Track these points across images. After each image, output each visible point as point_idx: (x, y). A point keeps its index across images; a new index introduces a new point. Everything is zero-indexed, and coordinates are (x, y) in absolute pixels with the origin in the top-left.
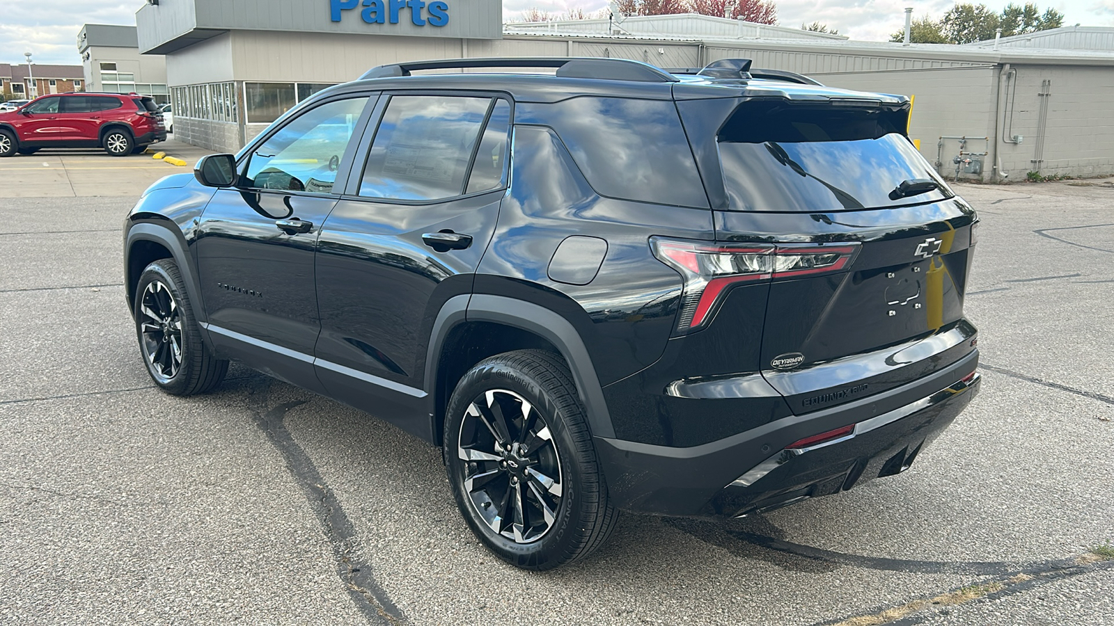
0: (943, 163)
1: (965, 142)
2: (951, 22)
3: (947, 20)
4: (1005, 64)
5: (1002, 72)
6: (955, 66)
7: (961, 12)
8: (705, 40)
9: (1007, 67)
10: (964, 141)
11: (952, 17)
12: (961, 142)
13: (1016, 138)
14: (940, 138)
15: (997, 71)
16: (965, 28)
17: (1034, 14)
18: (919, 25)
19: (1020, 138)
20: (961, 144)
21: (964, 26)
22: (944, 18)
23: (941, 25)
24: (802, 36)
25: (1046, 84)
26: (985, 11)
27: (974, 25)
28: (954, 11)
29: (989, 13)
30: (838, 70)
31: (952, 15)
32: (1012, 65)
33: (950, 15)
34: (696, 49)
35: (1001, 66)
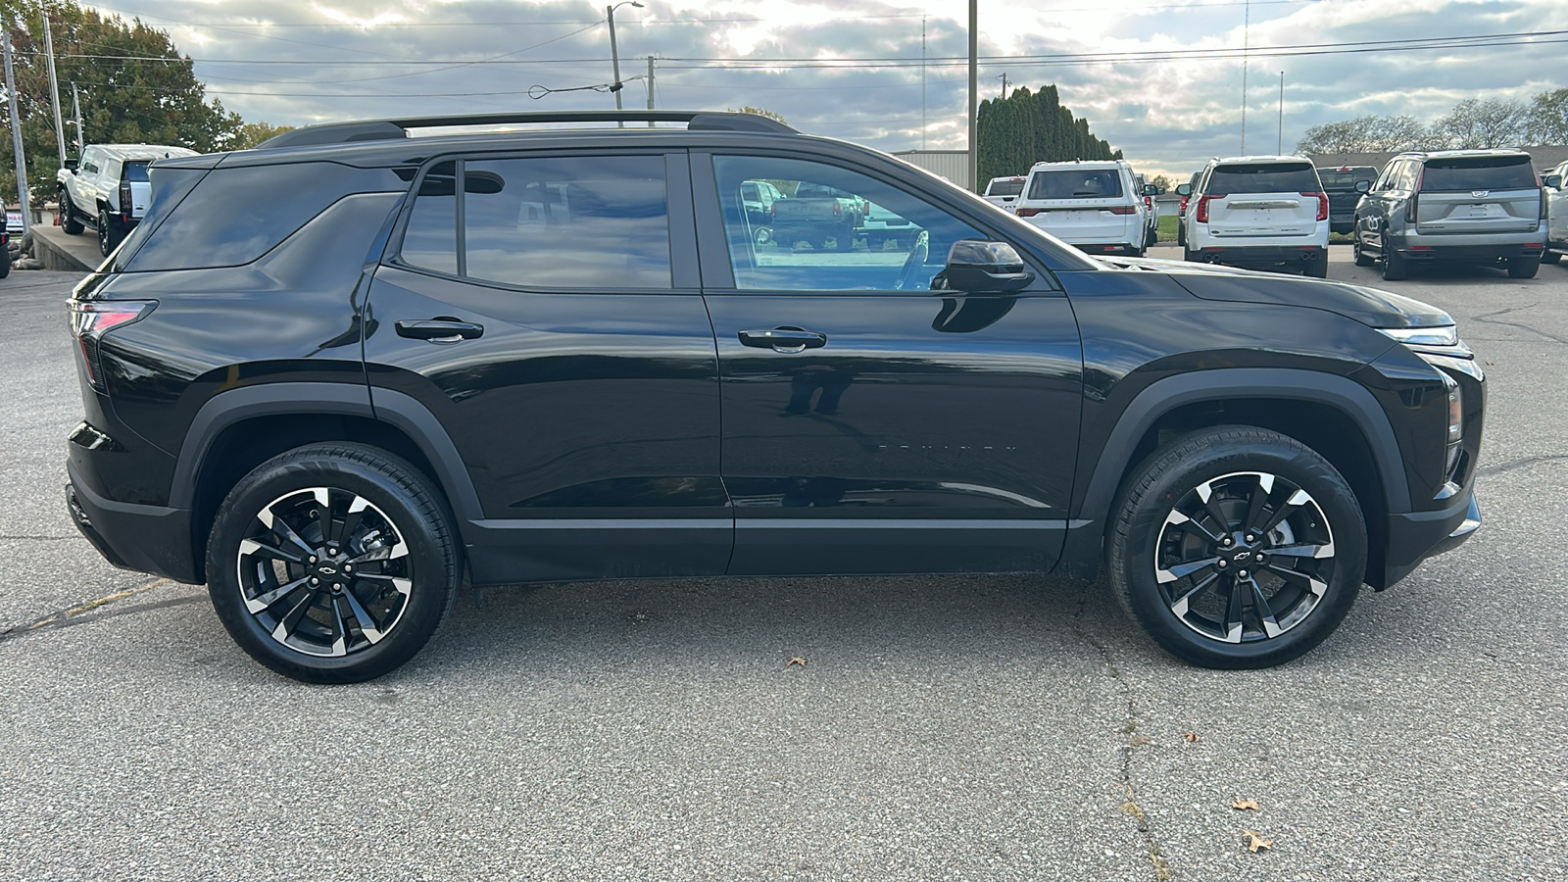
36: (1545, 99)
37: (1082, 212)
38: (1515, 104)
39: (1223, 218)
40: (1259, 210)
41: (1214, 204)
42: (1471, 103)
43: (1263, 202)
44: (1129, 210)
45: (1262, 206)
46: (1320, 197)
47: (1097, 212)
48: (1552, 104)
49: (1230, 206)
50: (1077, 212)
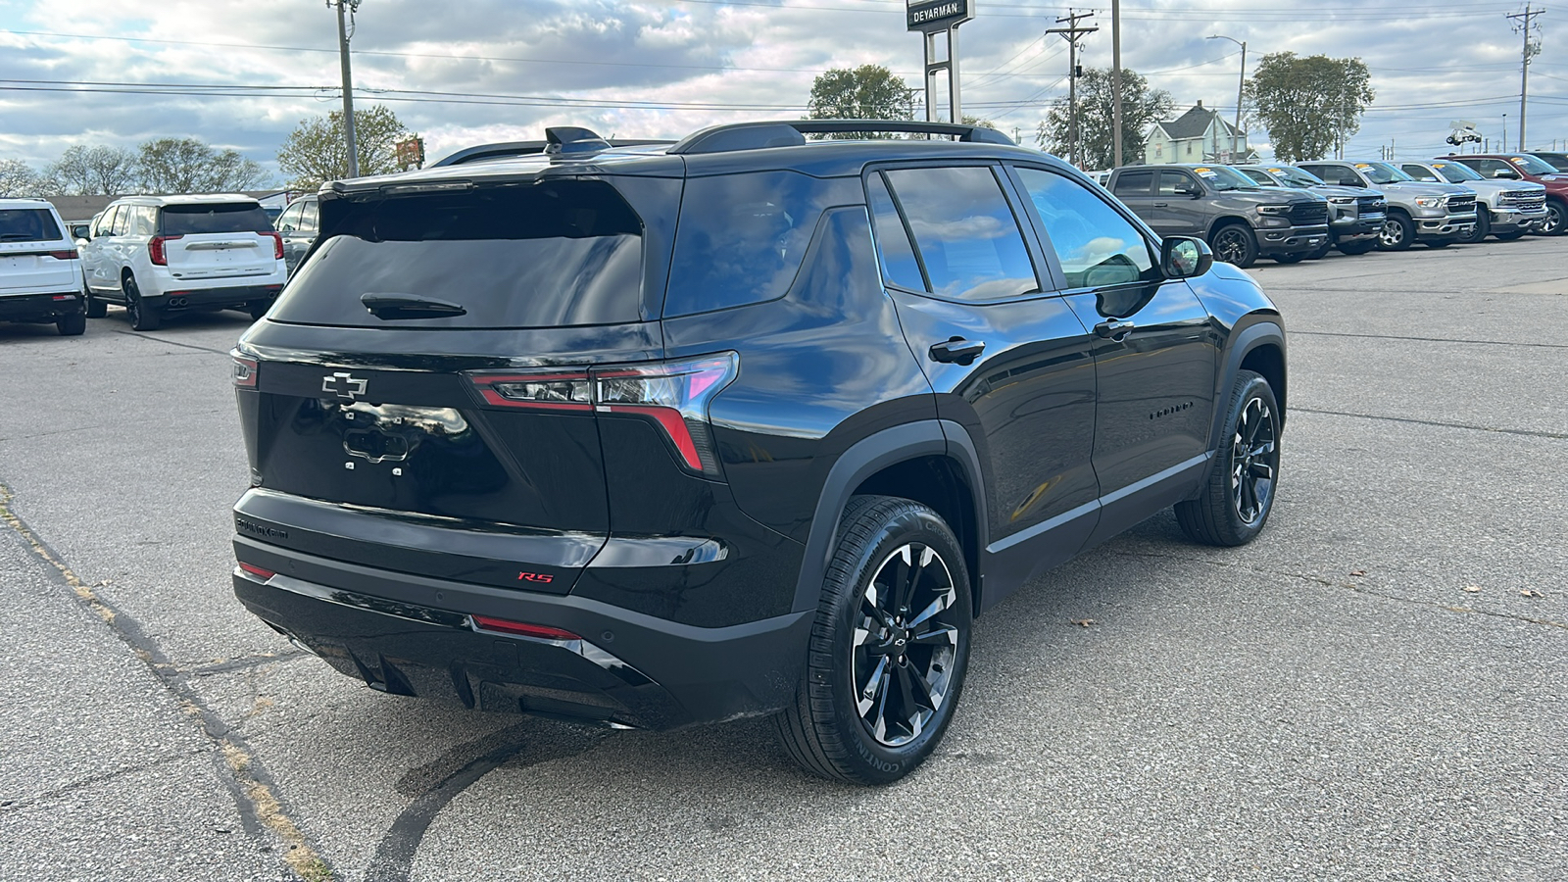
36: (151, 148)
37: (17, 258)
38: (123, 152)
39: (183, 260)
40: (219, 251)
41: (170, 245)
42: (80, 149)
43: (223, 242)
44: (71, 254)
45: (221, 246)
46: (275, 236)
47: (35, 257)
48: (158, 153)
49: (191, 248)
50: (10, 259)
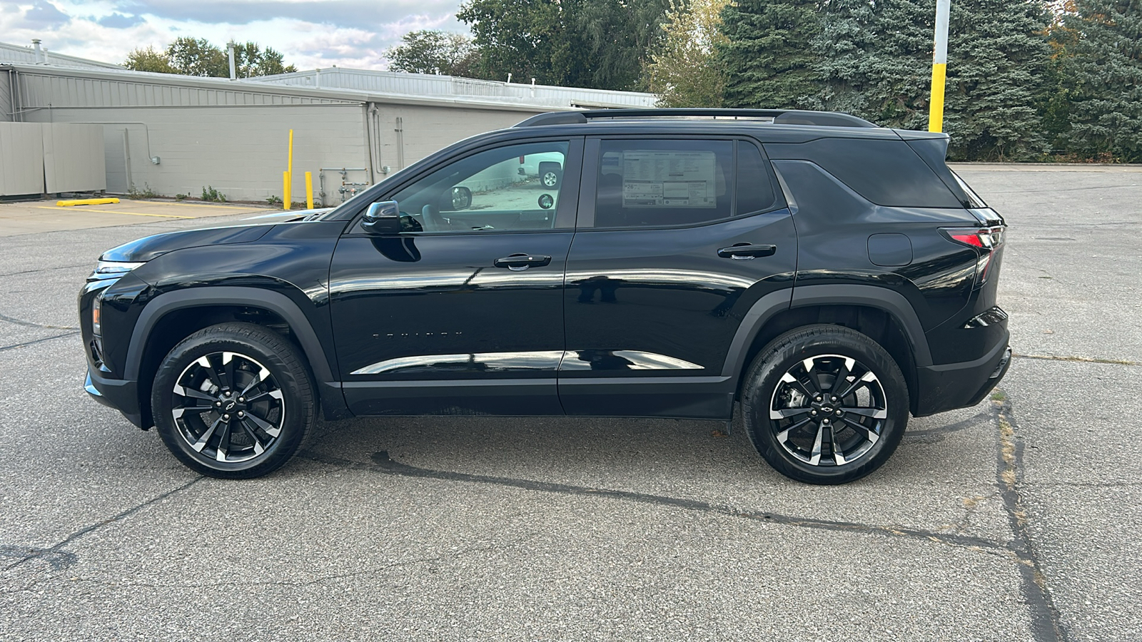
0: (326, 193)
1: (346, 173)
2: (177, 54)
3: (172, 52)
4: (371, 102)
5: (369, 110)
6: (325, 103)
7: (186, 45)
8: (14, 64)
9: (373, 105)
10: (344, 173)
11: (177, 49)
12: (342, 173)
13: (385, 168)
14: (321, 170)
15: (365, 109)
16: (191, 61)
17: (256, 52)
18: (145, 56)
19: (389, 169)
20: (342, 176)
21: (190, 59)
22: (169, 50)
23: (166, 57)
24: (74, 63)
25: (399, 120)
26: (208, 45)
27: (199, 59)
28: (178, 43)
29: (213, 47)
30: (190, 103)
31: (177, 47)
32: (376, 103)
33: (174, 47)
34: (5, 74)
35: (368, 104)
